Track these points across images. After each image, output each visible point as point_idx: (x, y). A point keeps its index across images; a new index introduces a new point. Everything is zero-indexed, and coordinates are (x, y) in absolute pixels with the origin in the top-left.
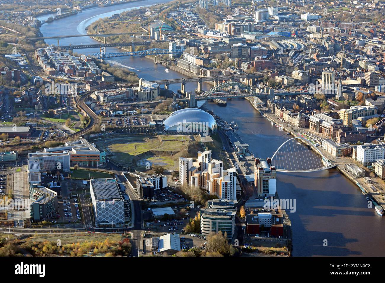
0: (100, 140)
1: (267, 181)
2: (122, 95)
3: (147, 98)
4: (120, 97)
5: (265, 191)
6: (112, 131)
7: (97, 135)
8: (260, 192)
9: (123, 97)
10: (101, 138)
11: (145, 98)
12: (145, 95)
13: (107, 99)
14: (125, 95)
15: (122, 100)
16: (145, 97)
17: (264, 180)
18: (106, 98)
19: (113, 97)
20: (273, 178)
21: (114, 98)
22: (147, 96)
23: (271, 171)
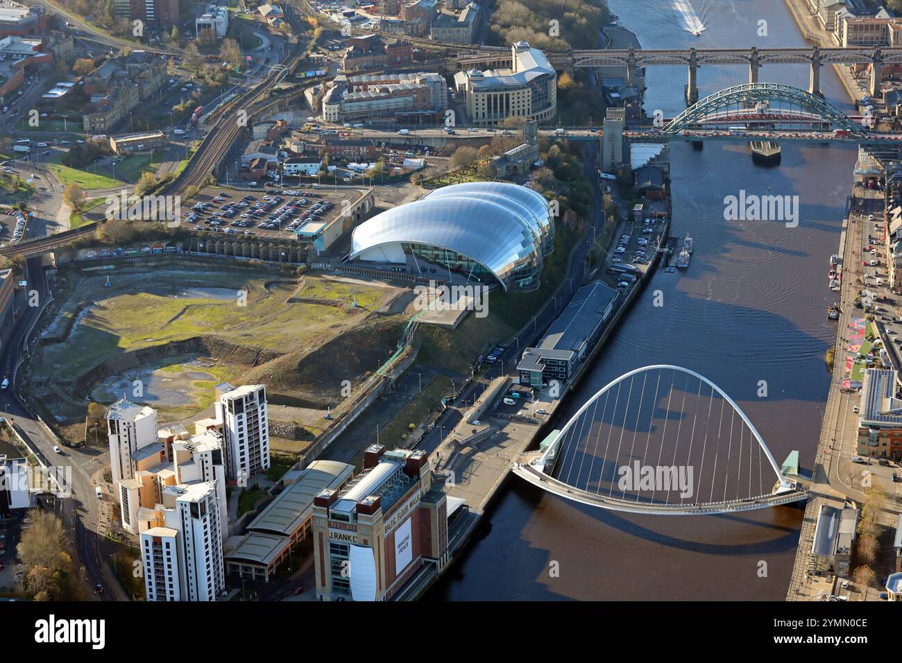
0: (108, 272)
1: (344, 550)
2: (400, 100)
3: (489, 117)
4: (393, 106)
5: (339, 584)
6: (164, 245)
7: (105, 252)
8: (323, 584)
9: (401, 105)
10: (112, 267)
11: (480, 115)
12: (480, 107)
13: (340, 109)
14: (410, 99)
15: (392, 116)
16: (480, 112)
17: (332, 545)
18: (336, 106)
19: (364, 104)
20: (365, 544)
21: (365, 109)
22: (489, 108)
23: (355, 517)
